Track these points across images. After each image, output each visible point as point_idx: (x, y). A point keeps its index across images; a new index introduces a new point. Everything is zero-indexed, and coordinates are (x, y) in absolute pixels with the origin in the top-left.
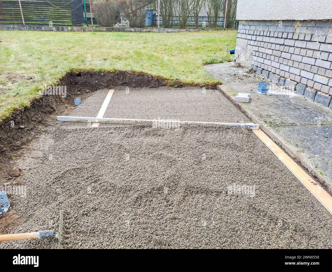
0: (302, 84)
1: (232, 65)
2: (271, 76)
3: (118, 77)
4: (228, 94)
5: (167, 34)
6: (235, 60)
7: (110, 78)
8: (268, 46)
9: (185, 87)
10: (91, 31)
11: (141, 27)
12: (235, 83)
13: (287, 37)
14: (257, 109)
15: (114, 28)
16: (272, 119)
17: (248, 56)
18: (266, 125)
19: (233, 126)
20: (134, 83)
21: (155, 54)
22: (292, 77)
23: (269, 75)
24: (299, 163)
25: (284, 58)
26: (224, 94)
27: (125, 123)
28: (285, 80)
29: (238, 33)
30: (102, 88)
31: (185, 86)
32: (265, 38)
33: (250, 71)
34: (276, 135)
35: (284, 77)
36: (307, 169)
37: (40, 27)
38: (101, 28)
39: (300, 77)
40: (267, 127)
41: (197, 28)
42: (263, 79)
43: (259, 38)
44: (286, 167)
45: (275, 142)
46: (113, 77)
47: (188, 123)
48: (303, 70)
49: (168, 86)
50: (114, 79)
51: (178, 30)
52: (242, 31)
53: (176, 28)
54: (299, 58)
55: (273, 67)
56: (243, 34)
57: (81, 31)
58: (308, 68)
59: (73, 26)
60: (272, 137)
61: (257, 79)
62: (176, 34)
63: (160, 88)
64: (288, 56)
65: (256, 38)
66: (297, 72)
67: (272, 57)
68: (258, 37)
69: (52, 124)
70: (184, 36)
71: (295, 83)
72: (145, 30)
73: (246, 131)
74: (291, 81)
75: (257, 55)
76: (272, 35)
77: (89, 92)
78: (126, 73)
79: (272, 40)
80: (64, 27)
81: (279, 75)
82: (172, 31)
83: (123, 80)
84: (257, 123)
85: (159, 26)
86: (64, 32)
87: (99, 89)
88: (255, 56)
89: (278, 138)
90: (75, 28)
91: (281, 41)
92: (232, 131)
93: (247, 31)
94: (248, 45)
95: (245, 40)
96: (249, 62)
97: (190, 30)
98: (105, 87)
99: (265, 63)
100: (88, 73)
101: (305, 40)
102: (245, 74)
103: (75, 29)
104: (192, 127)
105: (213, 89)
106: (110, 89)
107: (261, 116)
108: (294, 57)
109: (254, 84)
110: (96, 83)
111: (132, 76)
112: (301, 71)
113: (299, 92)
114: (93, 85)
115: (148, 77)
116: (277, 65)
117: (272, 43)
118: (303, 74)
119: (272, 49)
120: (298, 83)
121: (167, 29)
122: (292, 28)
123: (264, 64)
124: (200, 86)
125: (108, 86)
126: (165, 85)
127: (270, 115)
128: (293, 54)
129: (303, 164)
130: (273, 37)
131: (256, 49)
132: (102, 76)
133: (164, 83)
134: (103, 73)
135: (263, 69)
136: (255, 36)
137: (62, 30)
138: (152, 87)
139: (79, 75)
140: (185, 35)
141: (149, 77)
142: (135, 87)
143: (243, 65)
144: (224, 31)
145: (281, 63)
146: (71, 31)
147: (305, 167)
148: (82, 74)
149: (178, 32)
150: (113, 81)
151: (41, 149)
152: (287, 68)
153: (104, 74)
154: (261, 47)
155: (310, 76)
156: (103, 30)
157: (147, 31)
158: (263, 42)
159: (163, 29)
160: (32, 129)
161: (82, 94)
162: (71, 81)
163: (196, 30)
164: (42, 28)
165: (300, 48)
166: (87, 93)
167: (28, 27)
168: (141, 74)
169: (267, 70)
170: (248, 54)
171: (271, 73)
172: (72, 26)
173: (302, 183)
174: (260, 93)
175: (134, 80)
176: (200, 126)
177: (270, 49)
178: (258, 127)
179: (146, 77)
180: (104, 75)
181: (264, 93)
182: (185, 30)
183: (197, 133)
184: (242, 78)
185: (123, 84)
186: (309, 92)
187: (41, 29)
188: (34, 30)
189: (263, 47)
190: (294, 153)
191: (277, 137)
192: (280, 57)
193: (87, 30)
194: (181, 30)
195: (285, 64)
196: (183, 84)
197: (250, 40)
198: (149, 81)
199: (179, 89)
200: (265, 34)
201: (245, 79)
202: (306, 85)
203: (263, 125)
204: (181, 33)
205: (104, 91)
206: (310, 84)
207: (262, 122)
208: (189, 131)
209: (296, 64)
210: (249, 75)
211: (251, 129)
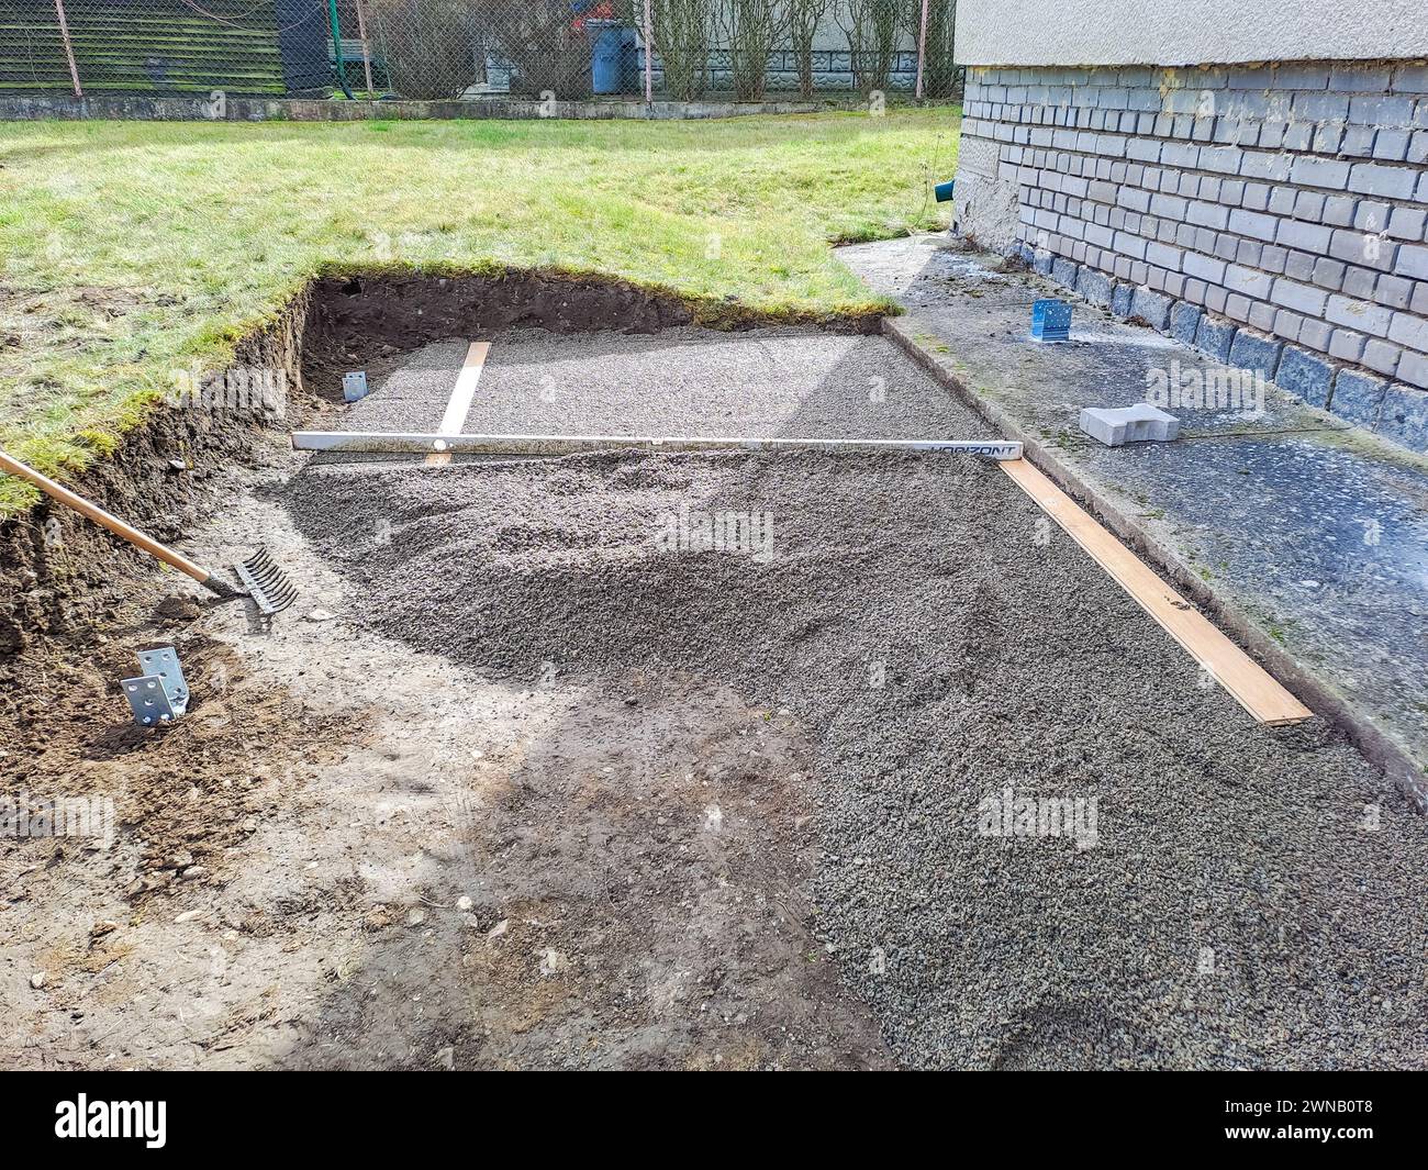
0: (1189, 302)
1: (945, 245)
2: (1083, 281)
3: (502, 294)
4: (922, 346)
5: (683, 125)
6: (956, 224)
7: (472, 299)
8: (1072, 164)
9: (759, 327)
10: (363, 118)
11: (577, 99)
12: (950, 309)
13: (1136, 128)
14: (1021, 394)
15: (461, 105)
16: (1069, 425)
17: (1002, 206)
18: (1045, 442)
19: (933, 450)
20: (565, 317)
21: (640, 205)
22: (1156, 278)
23: (1076, 275)
24: (1142, 550)
25: (1128, 210)
26: (905, 347)
27: (543, 452)
28: (1133, 291)
29: (965, 117)
30: (443, 339)
31: (762, 325)
32: (1059, 134)
33: (1010, 264)
34: (1076, 471)
35: (1128, 281)
36: (1165, 567)
37: (148, 104)
38: (409, 106)
39: (1183, 277)
40: (1046, 450)
41: (807, 98)
42: (1056, 290)
43: (1041, 137)
44: (1098, 566)
45: (1073, 496)
46: (485, 293)
47: (771, 443)
48: (1190, 249)
49: (697, 325)
50: (486, 300)
51: (727, 107)
52: (977, 109)
53: (720, 100)
54: (1175, 207)
55: (1091, 244)
56: (982, 119)
57: (324, 119)
58: (1205, 240)
59: (290, 96)
60: (1062, 481)
61: (1034, 292)
62: (721, 123)
63: (666, 332)
64: (1138, 200)
65: (1029, 133)
66: (1170, 257)
67: (1088, 207)
68: (1034, 130)
69: (275, 464)
70: (754, 132)
71: (1167, 300)
72: (591, 110)
73: (977, 466)
74: (1153, 293)
75: (1034, 201)
76: (1083, 122)
77: (393, 353)
78: (533, 277)
79: (1086, 142)
80: (252, 102)
81: (1113, 274)
82: (707, 110)
83: (521, 303)
84: (1016, 436)
85: (649, 94)
86: (252, 123)
87: (433, 340)
88: (1028, 205)
89: (1081, 481)
90: (297, 106)
91: (1115, 146)
92: (927, 466)
93: (997, 108)
94: (1001, 163)
95: (990, 144)
96: (1005, 228)
97: (781, 107)
98: (453, 333)
99: (1061, 230)
100: (387, 282)
101: (1194, 141)
102: (990, 275)
103: (298, 110)
104: (787, 457)
105: (867, 333)
106: (475, 339)
107: (1031, 416)
108: (1161, 205)
109: (1021, 311)
110: (420, 318)
111: (555, 289)
112: (1183, 256)
113: (1180, 332)
114: (407, 327)
115: (619, 293)
116: (1104, 237)
117: (1085, 154)
118: (1193, 264)
119: (1086, 178)
120: (1175, 301)
121: (683, 107)
122: (1151, 93)
123: (1058, 234)
124: (818, 320)
125: (463, 329)
126: (683, 323)
127: (1066, 412)
128: (1158, 192)
129: (1152, 552)
130: (1089, 129)
131: (1029, 176)
132: (440, 291)
133: (679, 312)
134: (446, 278)
135: (1058, 255)
136: (1026, 129)
137: (242, 114)
138: (637, 330)
139: (353, 287)
140: (757, 129)
141: (621, 292)
142: (569, 331)
143: (986, 243)
144: (917, 109)
145: (1116, 230)
146: (280, 118)
147: (1157, 563)
148: (362, 286)
149: (731, 115)
150: (484, 311)
151: (251, 540)
152: (1136, 247)
153: (447, 284)
154: (1049, 170)
155: (1213, 269)
156: (414, 113)
157: (600, 113)
158: (1054, 153)
159: (665, 105)
160: (209, 476)
161: (366, 361)
162: (321, 311)
163: (806, 107)
164: (158, 107)
165: (1178, 168)
166: (384, 357)
167: (94, 106)
168: (593, 283)
169: (1072, 259)
170: (1004, 196)
171: (1084, 267)
172: (283, 95)
173: (1143, 606)
174: (1038, 340)
175: (565, 304)
176: (813, 452)
177: (1080, 176)
178: (1017, 453)
179: (612, 292)
180: (450, 288)
181: (1052, 342)
182: (757, 108)
183: (806, 474)
184: (979, 289)
185: (521, 319)
186: (1210, 329)
187: (151, 110)
188: (122, 115)
189: (1055, 171)
190: (1129, 520)
191: (1077, 476)
192: (1115, 206)
193: (349, 113)
194: (744, 108)
195: (1131, 230)
196: (754, 315)
197: (1008, 143)
198: (622, 308)
199: (737, 334)
200: (1060, 121)
201: (990, 296)
202: (1201, 306)
203: (1034, 444)
204: (741, 122)
205: (453, 346)
206: (1215, 299)
207: (1032, 436)
208: (775, 472)
209: (1167, 232)
210: (1003, 278)
211: (995, 459)
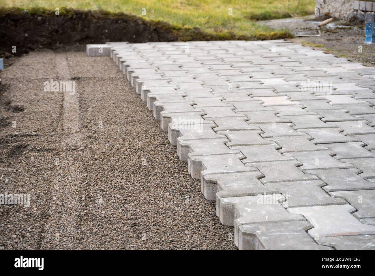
1: (313, 19)
3: (72, 25)
7: (56, 27)
20: (107, 38)
33: (351, 21)
46: (63, 25)
50: (63, 28)
83: (82, 30)
87: (32, 50)
96: (347, 5)
100: (9, 18)
102: (341, 27)
110: (26, 38)
111: (101, 22)
114: (18, 43)
125: (50, 44)
132: (38, 23)
133: (170, 36)
134: (42, 16)
141: (137, 25)
143: (336, 15)
150: (61, 34)
153: (42, 19)
166: (6, 58)
168: (122, 19)
175: (106, 31)
179: (133, 25)
180: (44, 22)
184: (335, 30)
185: (82, 39)
198: (139, 33)
201: (341, 32)
210: (348, 27)
